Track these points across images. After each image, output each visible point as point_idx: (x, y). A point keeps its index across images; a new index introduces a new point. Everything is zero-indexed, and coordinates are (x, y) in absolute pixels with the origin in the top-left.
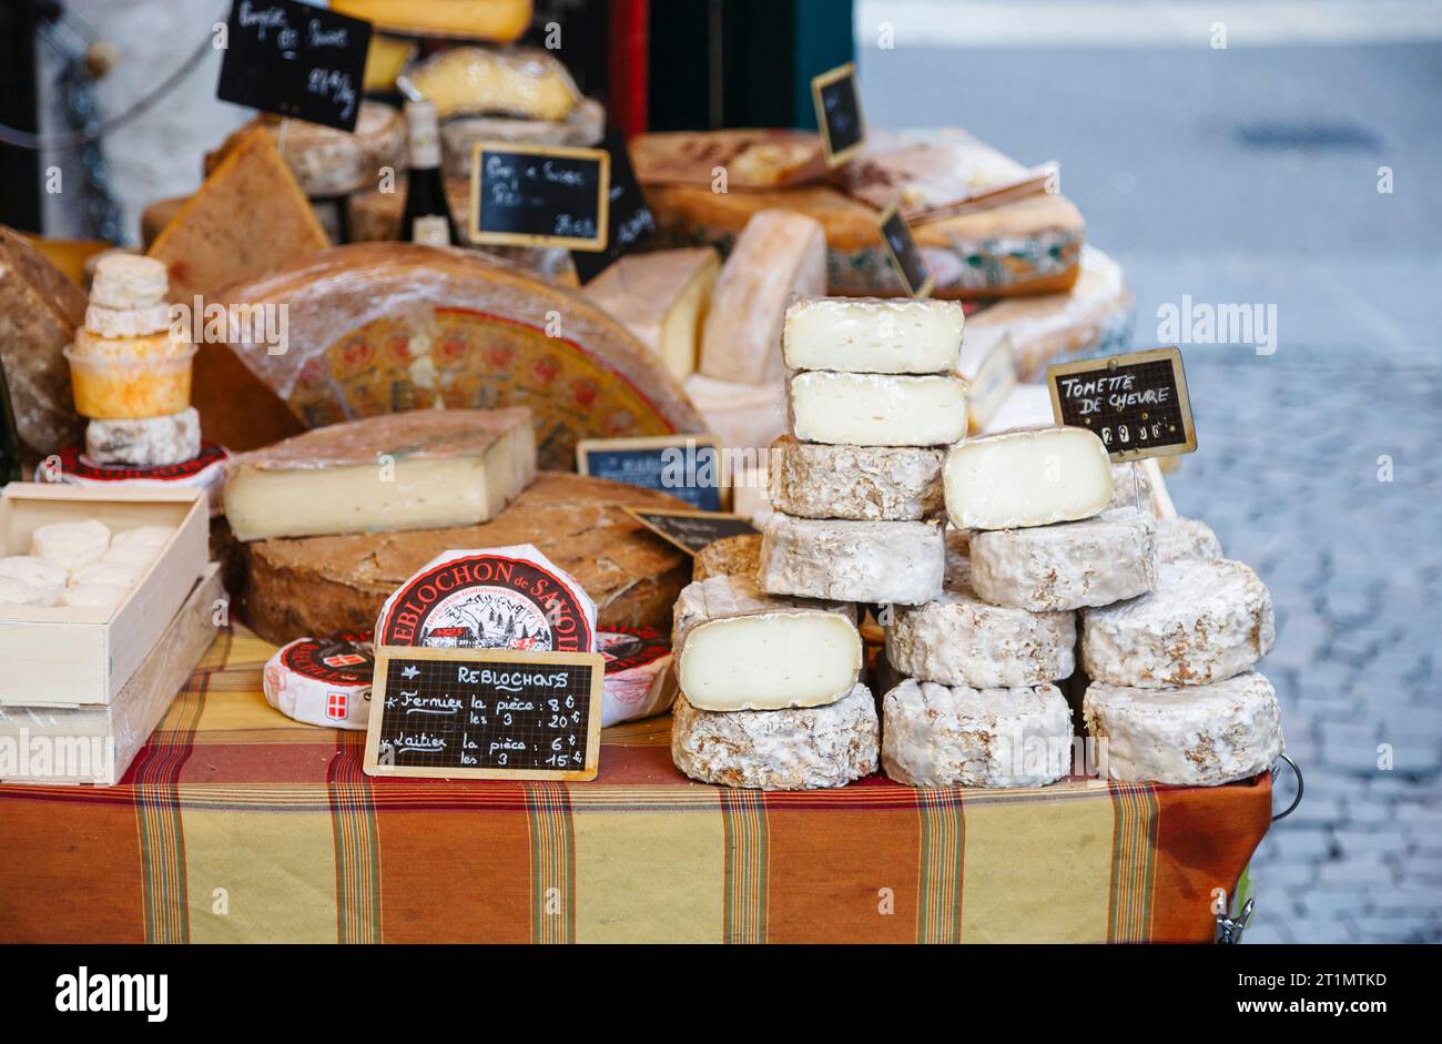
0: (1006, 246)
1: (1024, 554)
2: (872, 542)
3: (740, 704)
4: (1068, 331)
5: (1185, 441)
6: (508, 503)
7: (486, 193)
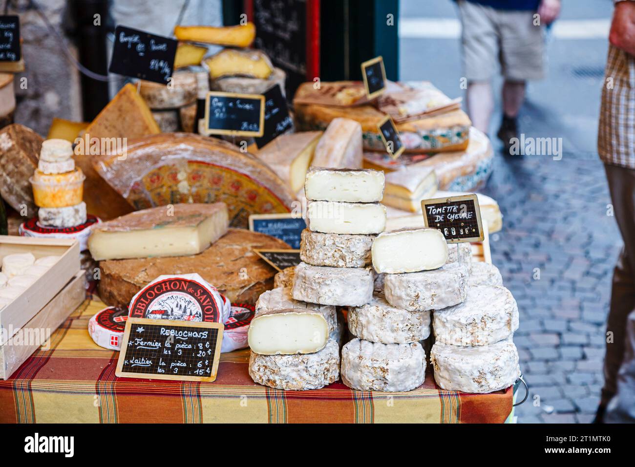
0: (439, 132)
1: (405, 285)
2: (338, 279)
3: (275, 352)
4: (462, 168)
5: (479, 236)
6: (211, 245)
7: (212, 113)
